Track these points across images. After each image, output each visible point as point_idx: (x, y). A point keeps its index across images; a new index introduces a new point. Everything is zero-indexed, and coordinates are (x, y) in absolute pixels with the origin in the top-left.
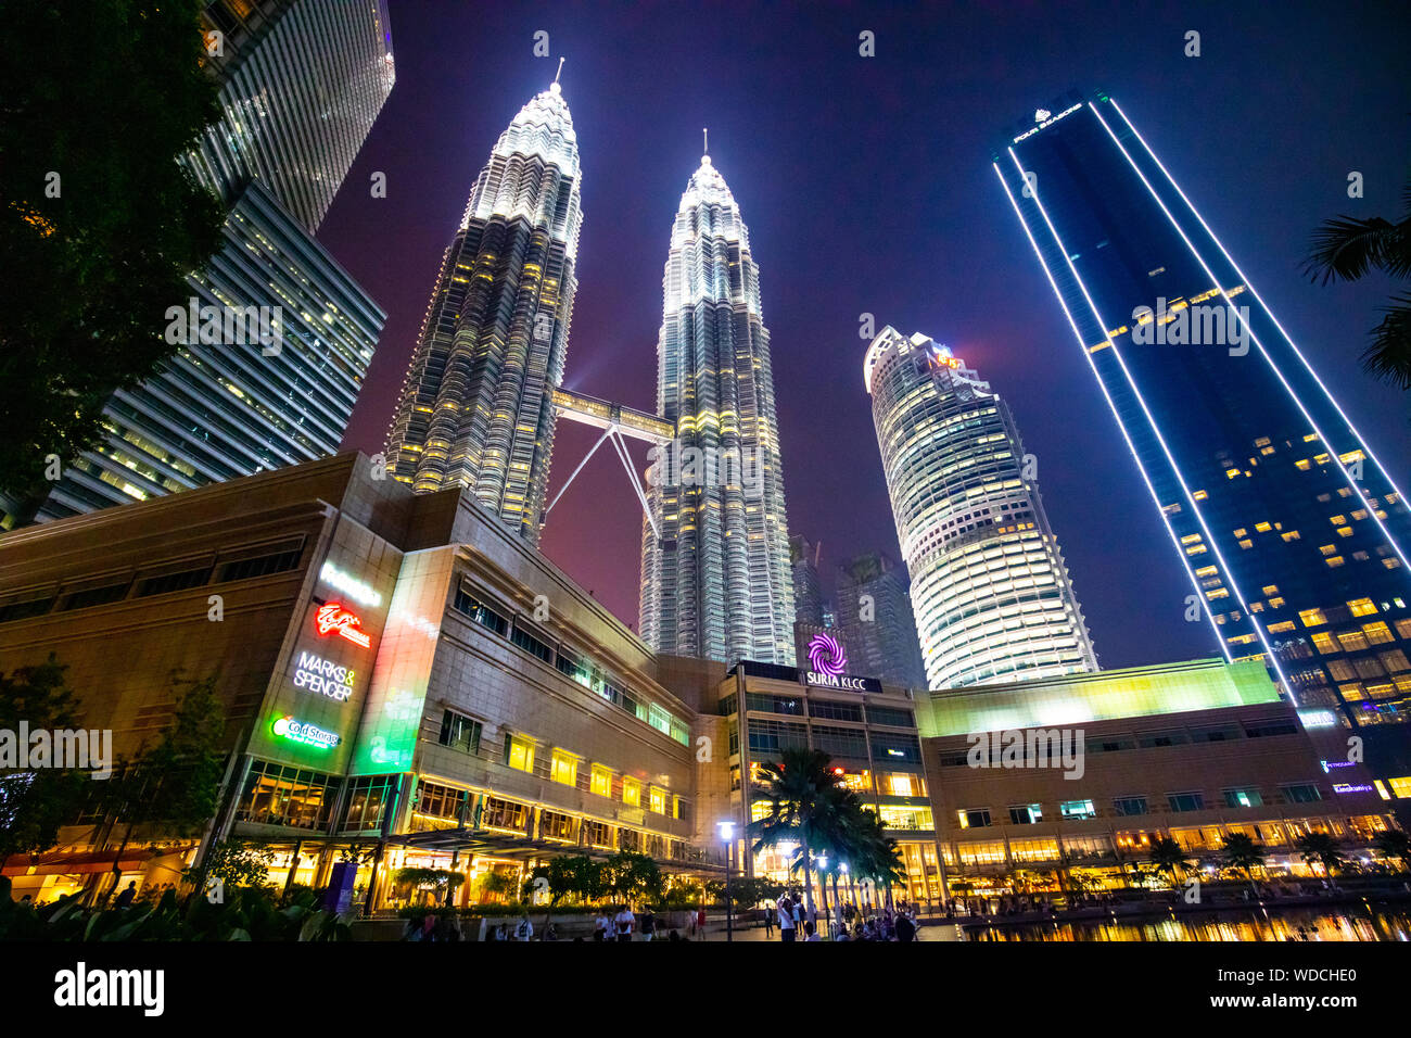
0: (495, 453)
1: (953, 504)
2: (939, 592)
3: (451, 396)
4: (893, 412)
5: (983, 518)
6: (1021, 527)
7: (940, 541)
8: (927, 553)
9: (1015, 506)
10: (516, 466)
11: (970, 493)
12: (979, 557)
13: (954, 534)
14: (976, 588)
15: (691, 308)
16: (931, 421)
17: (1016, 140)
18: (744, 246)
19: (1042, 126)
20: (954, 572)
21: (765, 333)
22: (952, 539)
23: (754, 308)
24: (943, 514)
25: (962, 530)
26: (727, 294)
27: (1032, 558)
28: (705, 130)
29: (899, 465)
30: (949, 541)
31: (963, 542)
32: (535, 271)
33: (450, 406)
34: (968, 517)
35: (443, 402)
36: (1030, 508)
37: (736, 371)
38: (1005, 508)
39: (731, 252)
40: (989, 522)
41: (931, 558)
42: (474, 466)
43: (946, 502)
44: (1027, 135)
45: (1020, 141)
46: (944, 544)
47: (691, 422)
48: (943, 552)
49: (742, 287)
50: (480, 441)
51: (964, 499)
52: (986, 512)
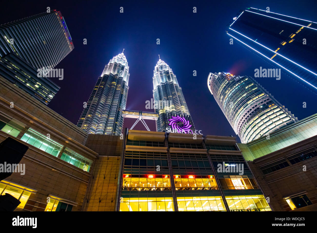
0: (101, 125)
1: (244, 108)
2: (250, 137)
3: (90, 113)
4: (218, 93)
5: (255, 108)
6: (270, 106)
7: (244, 121)
8: (242, 127)
9: (265, 101)
10: (108, 128)
11: (248, 103)
12: (259, 120)
13: (248, 116)
14: (262, 130)
15: (159, 86)
16: (229, 89)
17: (230, 26)
18: (170, 71)
19: (236, 20)
20: (253, 128)
21: (180, 88)
22: (248, 118)
23: (175, 82)
24: (242, 112)
25: (250, 114)
26: (168, 81)
27: (278, 114)
28: (159, 55)
29: (225, 106)
30: (247, 119)
31: (252, 117)
32: (115, 83)
33: (89, 116)
34: (251, 110)
35: (87, 115)
36: (271, 100)
37: (172, 96)
38: (262, 102)
39: (167, 73)
40: (258, 108)
41: (244, 127)
42: (95, 129)
43: (242, 108)
44: (232, 24)
45: (231, 26)
46: (246, 121)
47: (162, 111)
48: (247, 123)
49: (171, 78)
50: (97, 122)
51: (248, 105)
52: (256, 106)
